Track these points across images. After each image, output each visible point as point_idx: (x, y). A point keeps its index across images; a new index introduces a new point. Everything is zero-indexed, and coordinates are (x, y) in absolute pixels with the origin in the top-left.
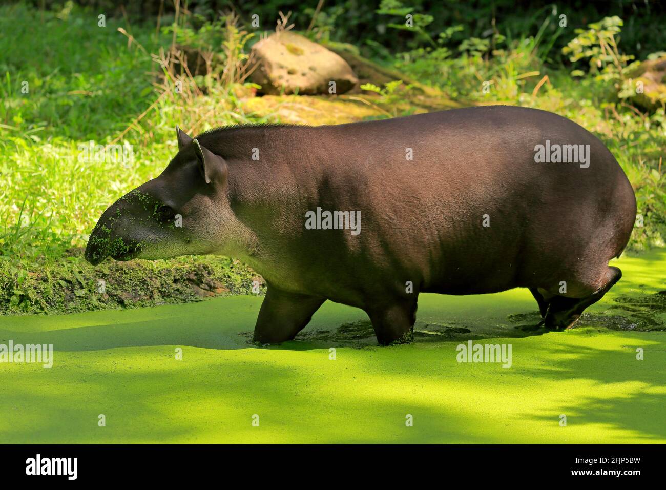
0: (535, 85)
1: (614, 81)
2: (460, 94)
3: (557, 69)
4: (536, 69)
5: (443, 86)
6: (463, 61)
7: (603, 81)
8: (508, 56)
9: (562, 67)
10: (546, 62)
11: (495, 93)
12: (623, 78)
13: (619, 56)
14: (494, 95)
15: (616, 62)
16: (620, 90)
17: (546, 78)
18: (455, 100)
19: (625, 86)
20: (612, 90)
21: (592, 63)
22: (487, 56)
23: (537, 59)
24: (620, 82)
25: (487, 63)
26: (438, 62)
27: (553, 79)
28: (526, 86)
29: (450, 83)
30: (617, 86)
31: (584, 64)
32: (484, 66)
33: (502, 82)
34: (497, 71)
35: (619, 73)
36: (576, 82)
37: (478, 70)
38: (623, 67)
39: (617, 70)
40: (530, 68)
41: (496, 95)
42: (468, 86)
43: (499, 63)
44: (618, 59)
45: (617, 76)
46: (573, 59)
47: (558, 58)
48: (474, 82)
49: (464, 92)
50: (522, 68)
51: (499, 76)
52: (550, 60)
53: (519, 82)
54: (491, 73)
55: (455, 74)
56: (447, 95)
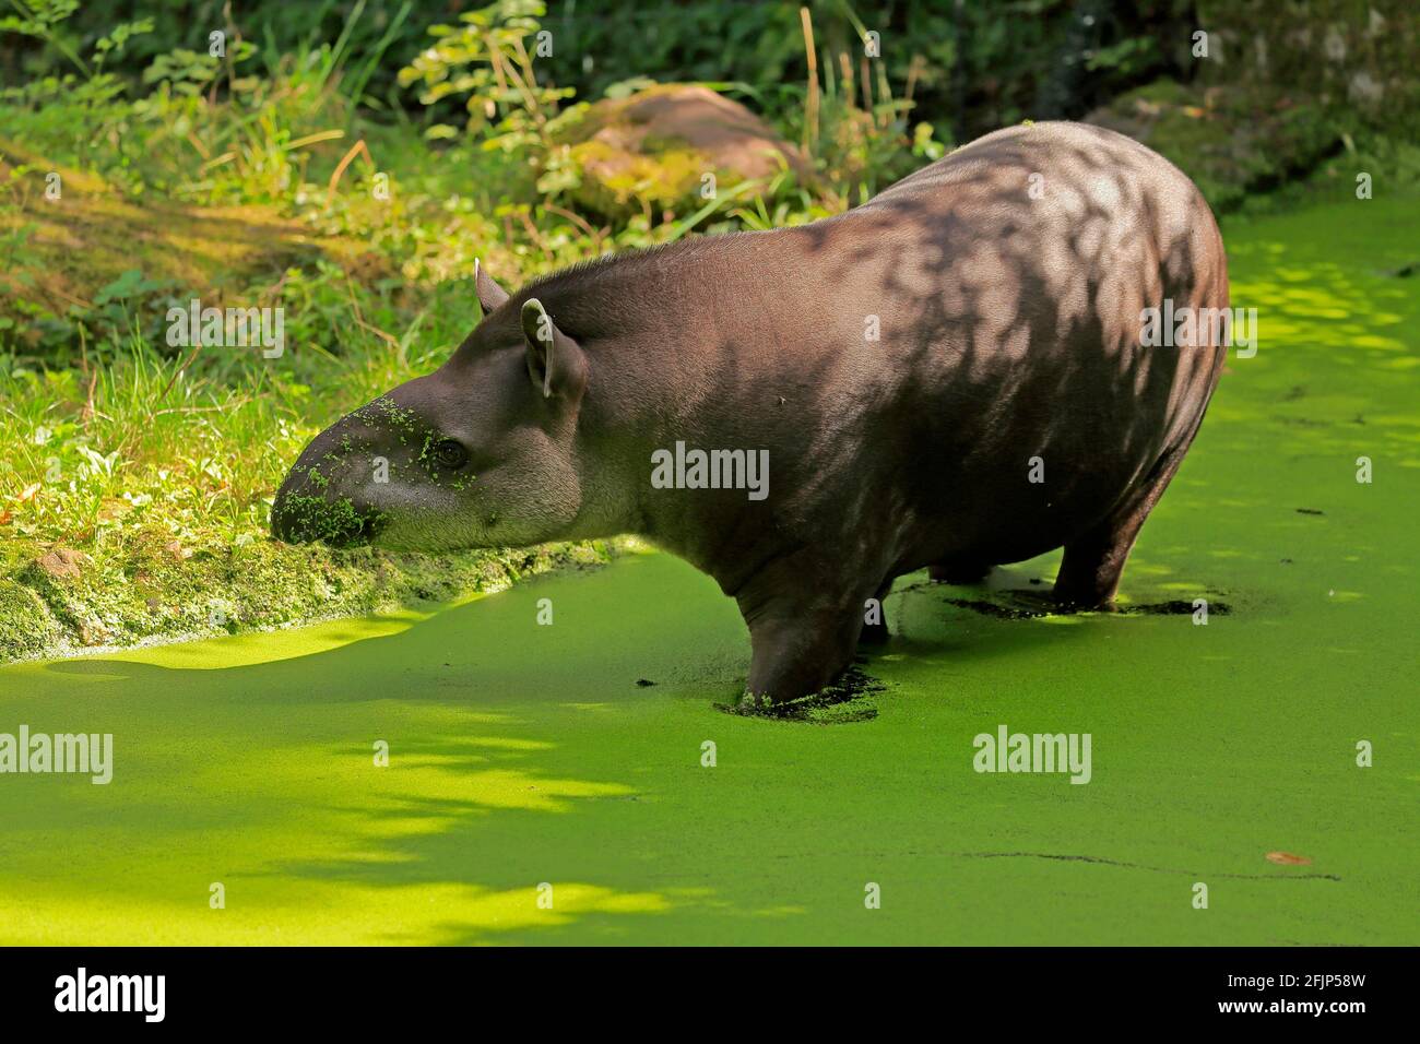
0: (336, 163)
1: (526, 151)
2: (150, 186)
3: (389, 122)
4: (336, 126)
5: (105, 170)
6: (157, 106)
7: (501, 150)
8: (270, 92)
9: (402, 115)
10: (361, 106)
11: (236, 183)
12: (547, 143)
13: (537, 91)
14: (233, 190)
15: (531, 105)
16: (541, 172)
17: (360, 146)
18: (139, 204)
19: (552, 164)
20: (523, 173)
21: (472, 104)
22: (213, 94)
23: (339, 99)
24: (543, 153)
25: (218, 110)
26: (93, 111)
27: (379, 148)
28: (312, 166)
29: (125, 162)
30: (533, 161)
31: (456, 108)
32: (210, 119)
33: (254, 155)
34: (240, 131)
35: (538, 131)
36: (435, 155)
37: (197, 130)
38: (548, 118)
39: (533, 125)
40: (323, 120)
41: (239, 190)
42: (170, 167)
43: (246, 108)
44: (535, 98)
45: (534, 139)
46: (428, 99)
47: (393, 98)
48: (182, 158)
49: (161, 184)
50: (303, 122)
51: (247, 142)
52: (373, 102)
53: (294, 157)
54: (225, 134)
55: (138, 139)
56: (119, 191)
